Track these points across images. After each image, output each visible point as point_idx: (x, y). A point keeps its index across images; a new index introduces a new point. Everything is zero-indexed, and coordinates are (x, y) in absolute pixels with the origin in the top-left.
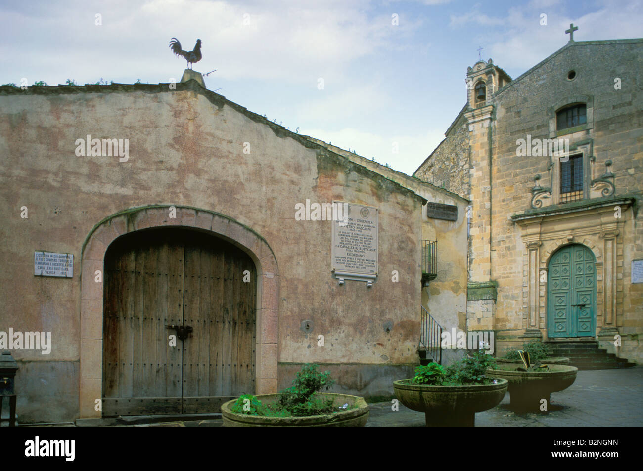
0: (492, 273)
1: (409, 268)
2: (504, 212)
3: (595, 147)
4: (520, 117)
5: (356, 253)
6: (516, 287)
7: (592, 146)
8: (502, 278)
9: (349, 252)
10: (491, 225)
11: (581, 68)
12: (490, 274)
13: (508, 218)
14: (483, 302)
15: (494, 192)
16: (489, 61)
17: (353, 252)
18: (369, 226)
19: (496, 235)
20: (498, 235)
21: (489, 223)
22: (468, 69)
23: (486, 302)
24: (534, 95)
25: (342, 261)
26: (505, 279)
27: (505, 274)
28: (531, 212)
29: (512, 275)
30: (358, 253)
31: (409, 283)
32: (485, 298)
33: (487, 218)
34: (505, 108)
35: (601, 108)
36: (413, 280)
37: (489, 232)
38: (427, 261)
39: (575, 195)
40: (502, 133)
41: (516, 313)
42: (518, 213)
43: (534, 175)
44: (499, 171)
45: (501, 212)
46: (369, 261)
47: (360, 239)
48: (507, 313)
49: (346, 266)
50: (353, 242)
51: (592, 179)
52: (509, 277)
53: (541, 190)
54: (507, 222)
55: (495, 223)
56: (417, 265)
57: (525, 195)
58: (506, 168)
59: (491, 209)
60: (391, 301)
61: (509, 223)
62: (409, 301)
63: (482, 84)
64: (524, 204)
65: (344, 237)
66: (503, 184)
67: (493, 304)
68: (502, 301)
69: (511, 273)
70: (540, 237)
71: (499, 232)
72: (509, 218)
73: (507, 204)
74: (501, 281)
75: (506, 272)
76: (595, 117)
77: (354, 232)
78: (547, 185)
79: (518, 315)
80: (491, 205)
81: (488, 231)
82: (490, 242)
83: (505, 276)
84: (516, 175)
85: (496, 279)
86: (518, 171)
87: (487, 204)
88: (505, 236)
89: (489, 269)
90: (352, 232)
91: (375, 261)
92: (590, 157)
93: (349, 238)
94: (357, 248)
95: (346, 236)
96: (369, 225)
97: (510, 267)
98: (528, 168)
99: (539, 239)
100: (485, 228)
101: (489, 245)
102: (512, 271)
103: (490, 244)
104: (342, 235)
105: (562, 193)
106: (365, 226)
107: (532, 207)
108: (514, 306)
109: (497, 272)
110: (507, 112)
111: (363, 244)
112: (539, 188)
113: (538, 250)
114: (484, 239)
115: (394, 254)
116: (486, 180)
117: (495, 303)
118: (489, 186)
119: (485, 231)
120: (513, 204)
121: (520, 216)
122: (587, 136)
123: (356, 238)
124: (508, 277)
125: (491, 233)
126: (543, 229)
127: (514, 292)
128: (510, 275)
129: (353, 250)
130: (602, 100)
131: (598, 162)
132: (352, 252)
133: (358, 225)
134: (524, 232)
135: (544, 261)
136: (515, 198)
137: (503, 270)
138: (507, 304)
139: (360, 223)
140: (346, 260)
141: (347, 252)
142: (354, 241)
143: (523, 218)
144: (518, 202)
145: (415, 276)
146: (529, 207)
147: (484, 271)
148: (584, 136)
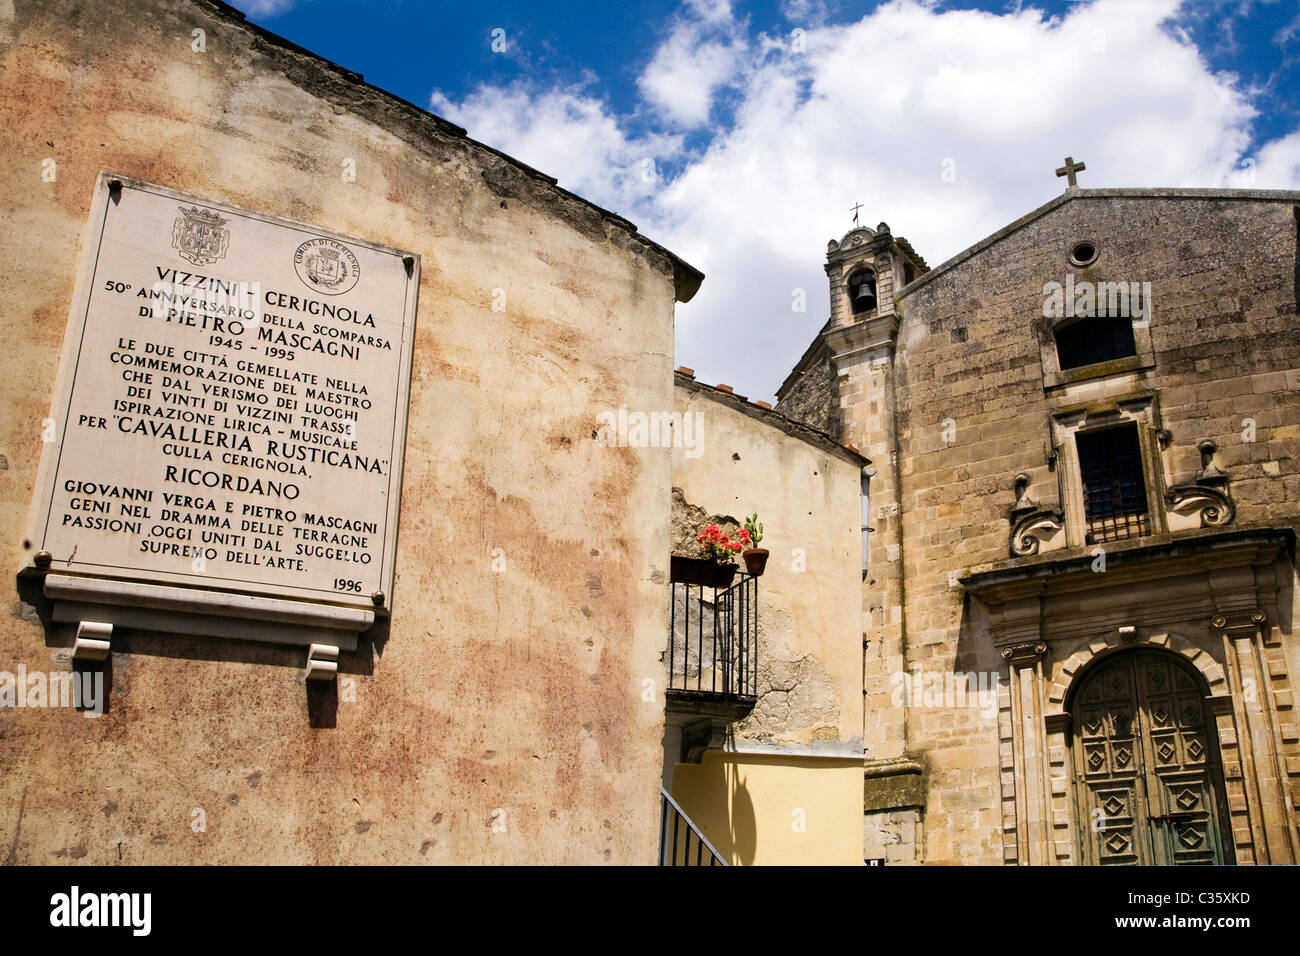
0: (909, 734)
1: (595, 584)
2: (937, 570)
3: (1164, 410)
4: (964, 340)
5: (236, 471)
6: (982, 772)
7: (1158, 407)
8: (941, 747)
9: (181, 463)
10: (903, 603)
11: (1107, 239)
12: (906, 738)
13: (951, 585)
14: (888, 817)
15: (909, 519)
16: (879, 227)
17: (218, 466)
18: (345, 335)
19: (918, 629)
20: (925, 629)
21: (897, 598)
22: (830, 244)
23: (894, 816)
24: (995, 293)
25: (114, 513)
26: (948, 749)
27: (947, 736)
28: (1012, 564)
29: (966, 738)
30: (253, 475)
31: (591, 668)
32: (894, 805)
33: (891, 586)
34: (926, 324)
35: (1169, 323)
36: (614, 651)
37: (900, 621)
38: (718, 657)
39: (1127, 524)
40: (921, 377)
41: (984, 844)
42: (975, 570)
43: (1011, 476)
44: (919, 466)
45: (931, 569)
46: (333, 522)
47: (273, 397)
48: (957, 846)
49: (146, 546)
50: (221, 407)
51: (1169, 482)
52: (960, 744)
53: (1033, 514)
54: (949, 595)
55: (915, 600)
56: (647, 573)
57: (992, 523)
58: (938, 459)
59: (901, 564)
60: (469, 772)
61: (952, 598)
62: (587, 770)
63: (867, 275)
64: (991, 546)
65: (157, 376)
66: (932, 500)
67: (916, 822)
68: (941, 811)
69: (965, 733)
70: (1041, 630)
71: (927, 622)
72: (954, 583)
73: (946, 548)
74: (939, 757)
75: (950, 731)
76: (1155, 342)
77: (233, 355)
78: (1052, 498)
79: (991, 850)
80: (902, 551)
81: (897, 619)
82: (904, 648)
83: (948, 740)
84: (965, 476)
85: (923, 751)
86: (970, 466)
87: (893, 551)
88: (944, 631)
89: (902, 722)
90: (221, 351)
91: (372, 528)
92: (1157, 431)
93: (196, 384)
94: (246, 443)
95: (176, 368)
96: (349, 327)
97: (961, 717)
98: (995, 458)
99: (1038, 637)
100: (888, 612)
101: (901, 656)
102: (967, 726)
103: (904, 654)
104: (140, 361)
105: (1090, 519)
106: (318, 329)
107: (1013, 554)
108: (977, 825)
109: (925, 730)
110: (933, 331)
111: (297, 425)
112: (1029, 506)
113: (1039, 665)
114: (887, 642)
115: (509, 499)
116: (887, 490)
117: (922, 820)
118: (895, 505)
119: (889, 620)
120: (961, 547)
121: (984, 576)
122: (1142, 382)
123: (251, 389)
124: (957, 743)
125: (904, 626)
126: (1047, 611)
127: (974, 785)
128: (961, 738)
129: (217, 452)
130: (1168, 307)
131: (1178, 444)
132: (205, 466)
133: (267, 318)
134: (996, 618)
135: (1059, 696)
136: (965, 532)
137: (941, 725)
138: (955, 820)
139: (286, 313)
140: (157, 506)
141: (172, 460)
142: (232, 403)
143: (991, 582)
144: (974, 542)
145: (628, 630)
146: (1006, 553)
147: (889, 729)
148: (1134, 384)
